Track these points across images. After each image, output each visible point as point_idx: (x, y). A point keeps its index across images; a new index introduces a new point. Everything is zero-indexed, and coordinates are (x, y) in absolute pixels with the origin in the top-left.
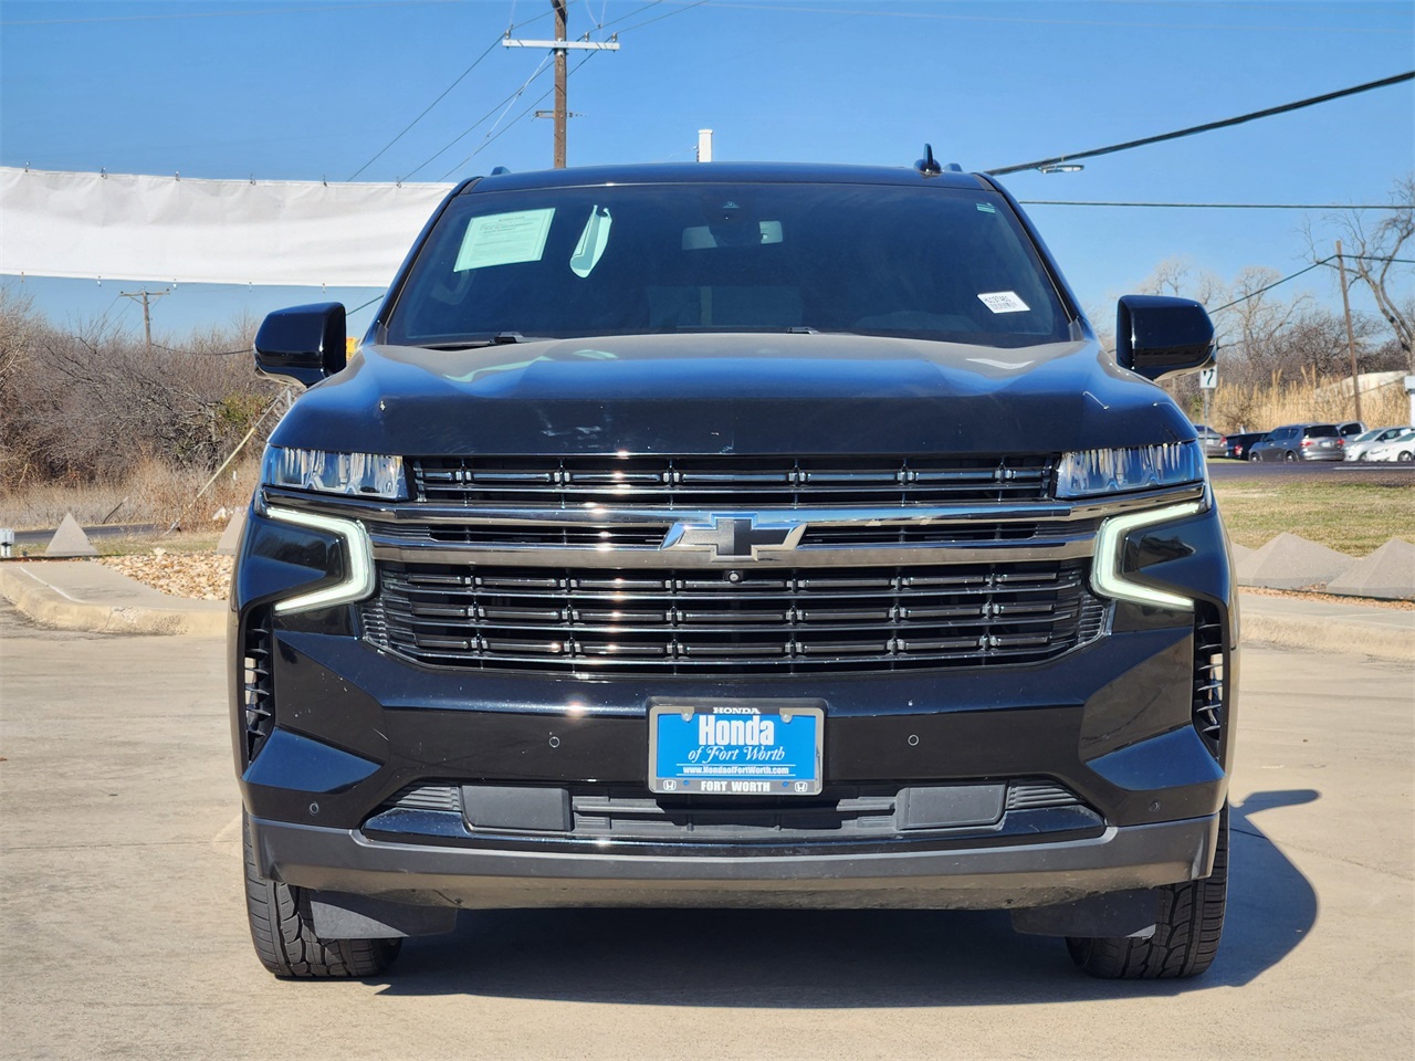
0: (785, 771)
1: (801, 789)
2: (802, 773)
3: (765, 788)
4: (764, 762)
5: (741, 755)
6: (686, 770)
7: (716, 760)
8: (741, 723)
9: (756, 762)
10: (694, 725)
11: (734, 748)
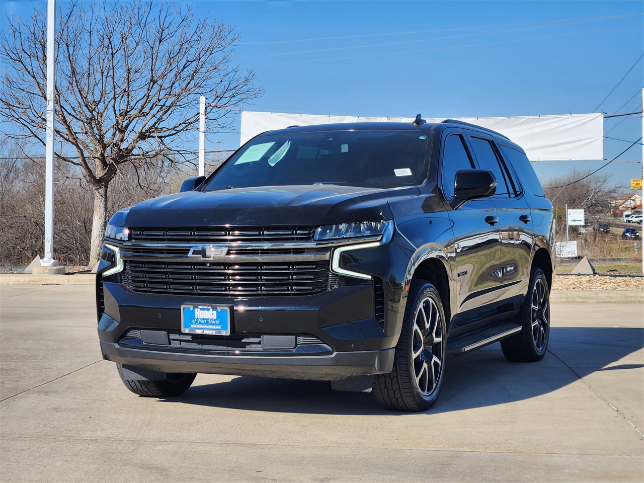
0: (220, 327)
1: (224, 333)
2: (225, 328)
3: (213, 333)
4: (213, 324)
5: (207, 322)
6: (192, 326)
7: (200, 323)
8: (207, 311)
9: (211, 324)
10: (194, 311)
11: (206, 319)
